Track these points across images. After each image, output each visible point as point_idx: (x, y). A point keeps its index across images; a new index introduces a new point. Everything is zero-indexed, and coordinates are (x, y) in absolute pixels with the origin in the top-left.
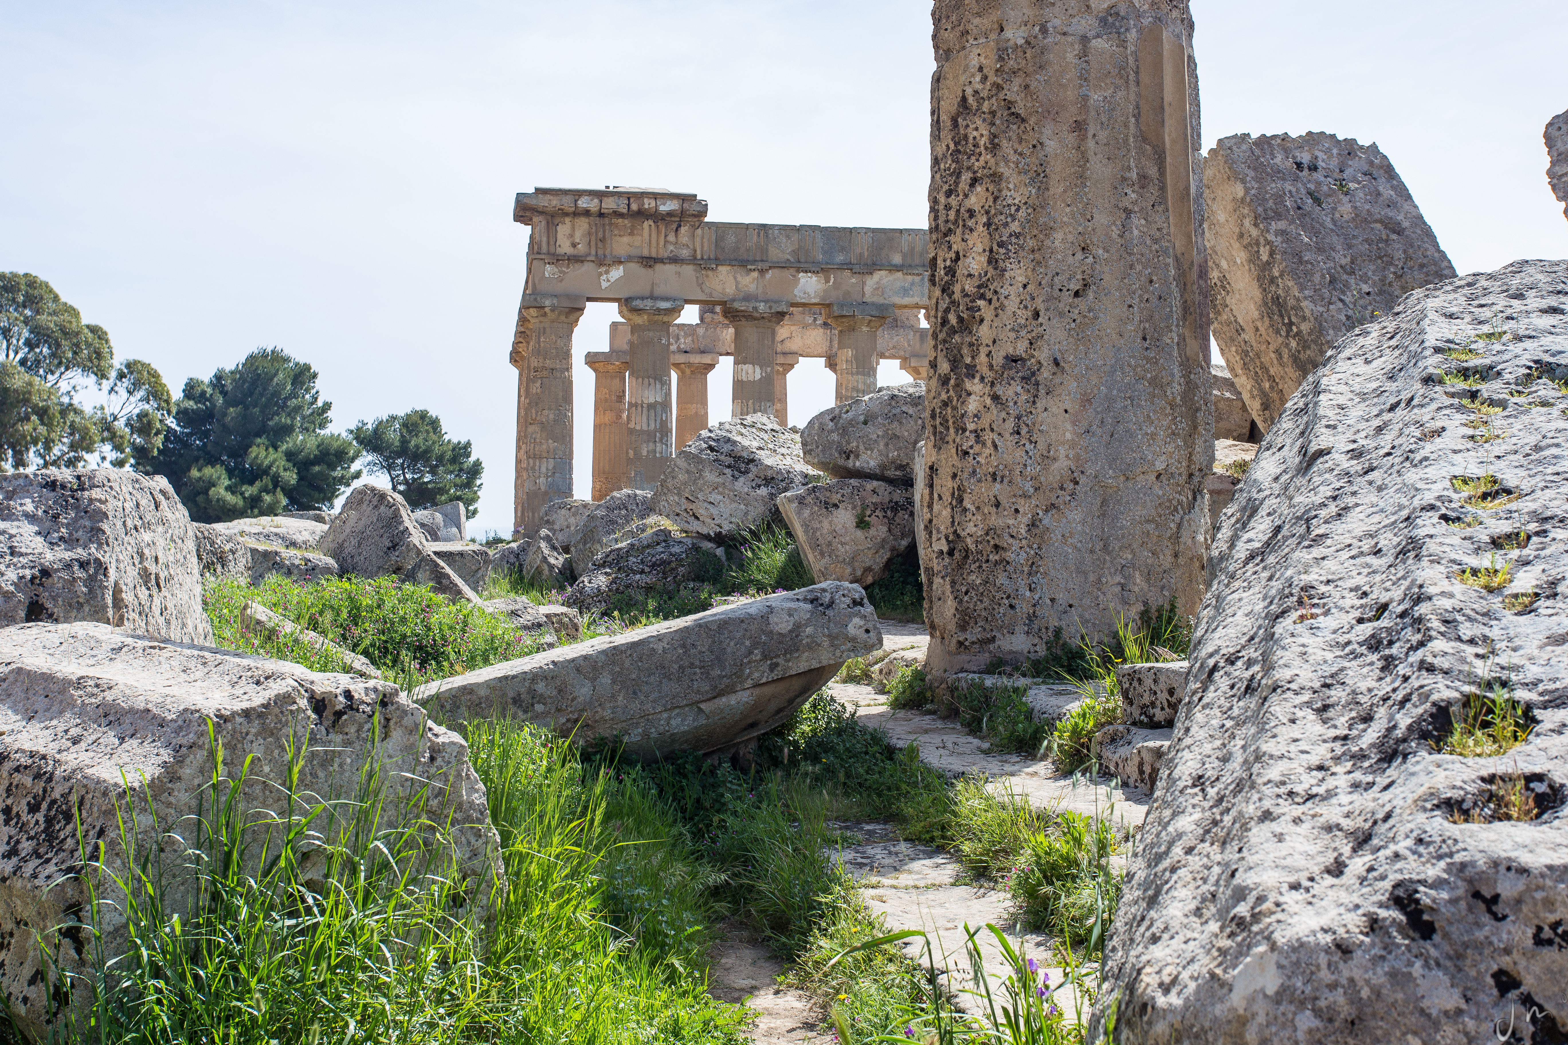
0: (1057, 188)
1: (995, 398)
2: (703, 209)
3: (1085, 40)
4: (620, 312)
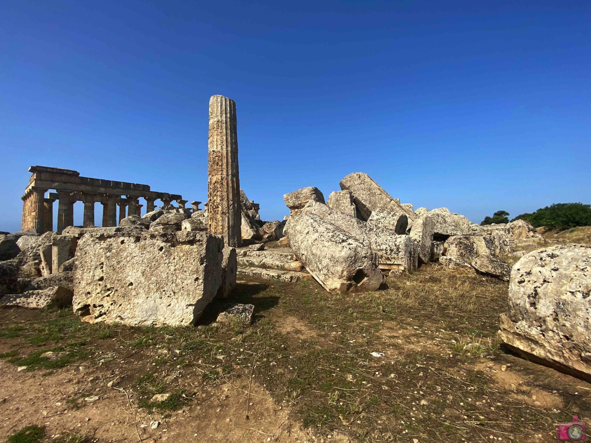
1: (221, 217)
2: (79, 174)
4: (57, 191)
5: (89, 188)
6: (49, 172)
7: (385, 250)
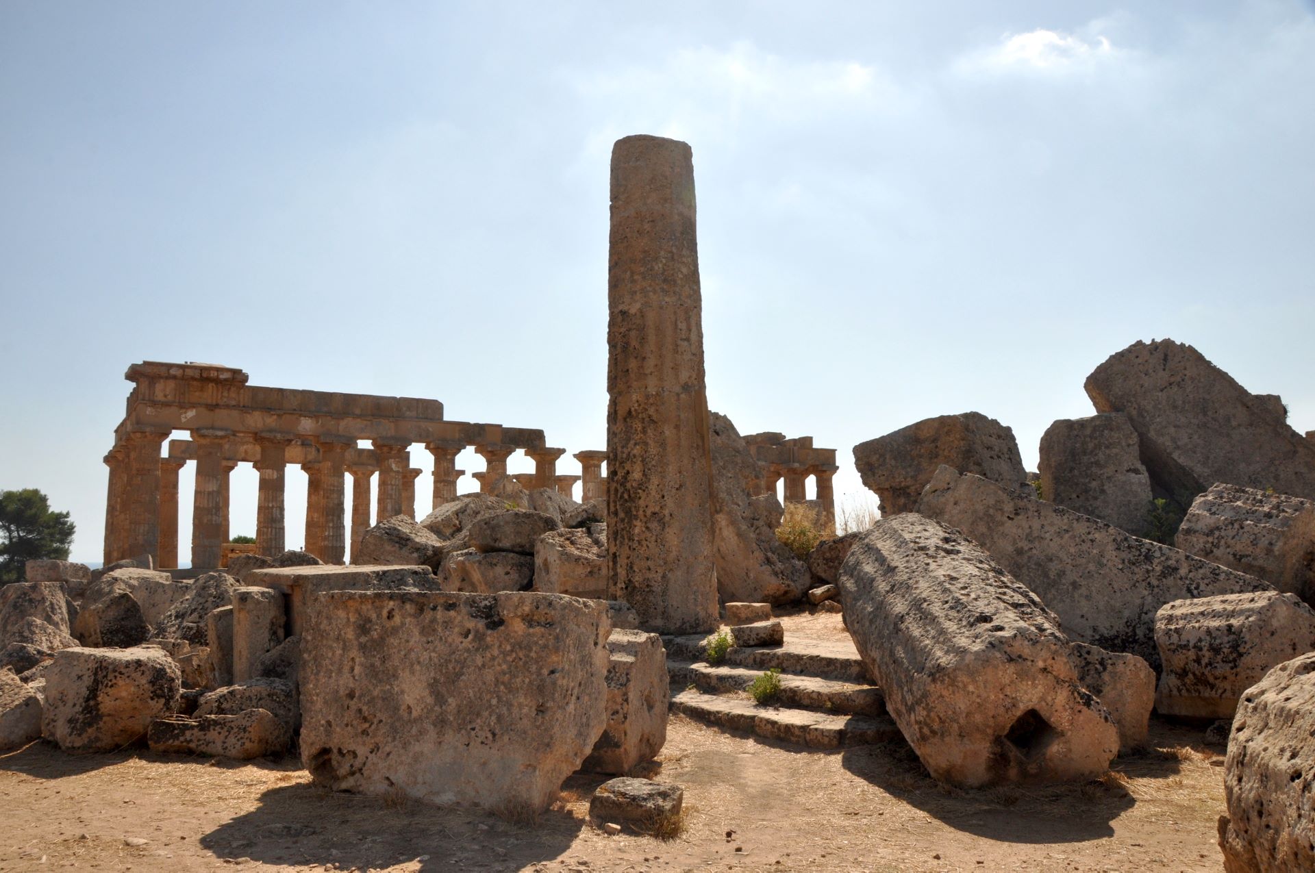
0: (669, 449)
1: (647, 528)
2: (246, 378)
3: (678, 395)
4: (192, 436)
5: (271, 421)
6: (175, 377)
7: (1195, 647)
